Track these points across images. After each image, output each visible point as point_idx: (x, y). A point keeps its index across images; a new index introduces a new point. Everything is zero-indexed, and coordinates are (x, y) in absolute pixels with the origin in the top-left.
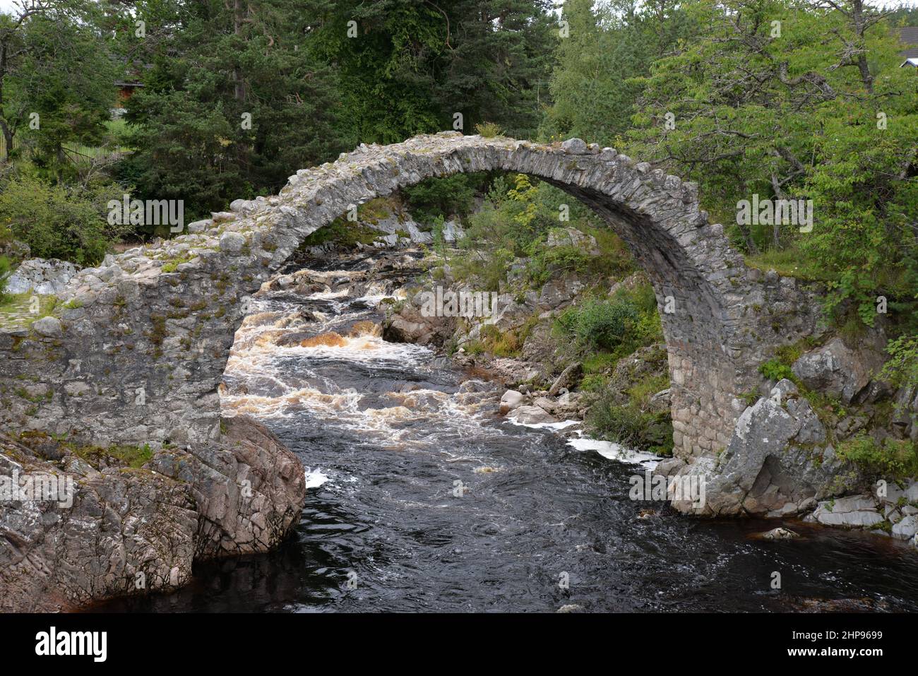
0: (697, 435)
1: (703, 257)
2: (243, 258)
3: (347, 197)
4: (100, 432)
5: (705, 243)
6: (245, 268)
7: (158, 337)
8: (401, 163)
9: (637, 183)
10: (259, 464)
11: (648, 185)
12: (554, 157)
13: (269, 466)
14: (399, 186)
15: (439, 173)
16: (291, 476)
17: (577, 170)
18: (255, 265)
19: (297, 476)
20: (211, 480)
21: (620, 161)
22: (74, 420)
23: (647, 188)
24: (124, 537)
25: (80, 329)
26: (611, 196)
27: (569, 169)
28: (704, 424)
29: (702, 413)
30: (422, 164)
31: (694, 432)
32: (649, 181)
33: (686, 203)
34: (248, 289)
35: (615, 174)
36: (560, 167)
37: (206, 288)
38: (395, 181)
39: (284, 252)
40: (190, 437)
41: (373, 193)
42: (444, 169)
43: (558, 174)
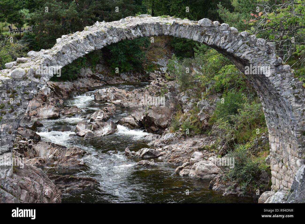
0: (282, 179)
1: (279, 82)
2: (23, 82)
3: (79, 50)
5: (279, 75)
6: (25, 87)
8: (108, 32)
9: (240, 42)
10: (32, 190)
11: (247, 44)
12: (193, 29)
13: (38, 191)
14: (107, 44)
15: (129, 37)
16: (51, 197)
17: (206, 35)
18: (30, 86)
19: (55, 197)
21: (230, 31)
23: (246, 45)
26: (226, 50)
27: (202, 35)
28: (284, 173)
29: (284, 167)
30: (119, 32)
31: (280, 178)
32: (247, 41)
33: (269, 53)
34: (26, 98)
35: (228, 38)
36: (197, 33)
37: (4, 98)
38: (105, 42)
39: (44, 78)
41: (93, 48)
42: (132, 35)
43: (196, 38)
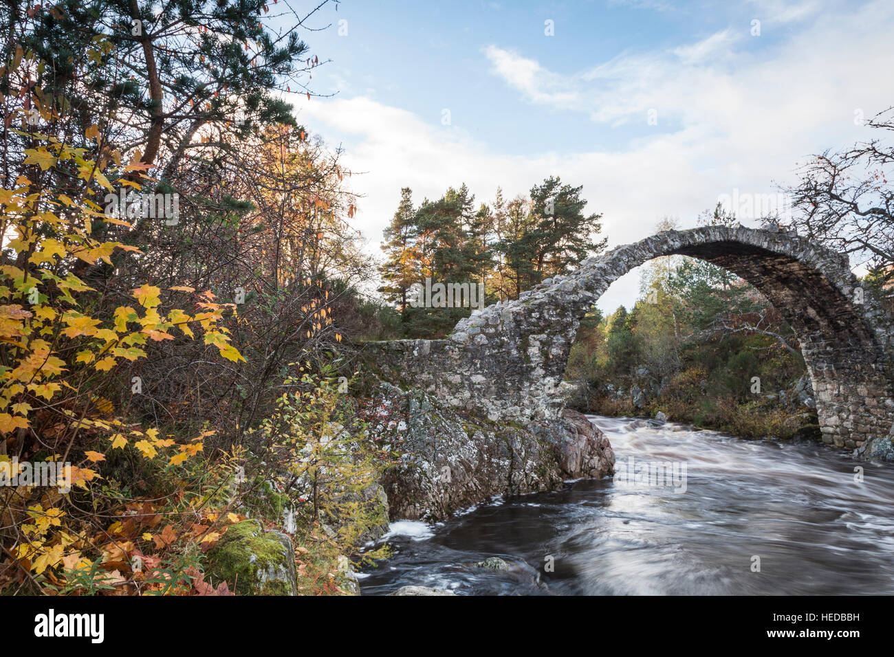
2: (574, 296)
4: (492, 409)
5: (857, 293)
6: (576, 302)
7: (525, 346)
8: (669, 235)
9: (812, 252)
12: (761, 234)
14: (668, 250)
15: (691, 242)
17: (776, 242)
18: (581, 301)
20: (567, 443)
21: (800, 238)
22: (477, 401)
23: (819, 256)
24: (526, 474)
25: (479, 340)
26: (798, 259)
27: (770, 241)
30: (682, 236)
33: (843, 266)
34: (577, 317)
37: (552, 316)
40: (547, 416)
42: (694, 240)
43: (765, 245)
